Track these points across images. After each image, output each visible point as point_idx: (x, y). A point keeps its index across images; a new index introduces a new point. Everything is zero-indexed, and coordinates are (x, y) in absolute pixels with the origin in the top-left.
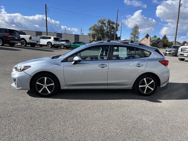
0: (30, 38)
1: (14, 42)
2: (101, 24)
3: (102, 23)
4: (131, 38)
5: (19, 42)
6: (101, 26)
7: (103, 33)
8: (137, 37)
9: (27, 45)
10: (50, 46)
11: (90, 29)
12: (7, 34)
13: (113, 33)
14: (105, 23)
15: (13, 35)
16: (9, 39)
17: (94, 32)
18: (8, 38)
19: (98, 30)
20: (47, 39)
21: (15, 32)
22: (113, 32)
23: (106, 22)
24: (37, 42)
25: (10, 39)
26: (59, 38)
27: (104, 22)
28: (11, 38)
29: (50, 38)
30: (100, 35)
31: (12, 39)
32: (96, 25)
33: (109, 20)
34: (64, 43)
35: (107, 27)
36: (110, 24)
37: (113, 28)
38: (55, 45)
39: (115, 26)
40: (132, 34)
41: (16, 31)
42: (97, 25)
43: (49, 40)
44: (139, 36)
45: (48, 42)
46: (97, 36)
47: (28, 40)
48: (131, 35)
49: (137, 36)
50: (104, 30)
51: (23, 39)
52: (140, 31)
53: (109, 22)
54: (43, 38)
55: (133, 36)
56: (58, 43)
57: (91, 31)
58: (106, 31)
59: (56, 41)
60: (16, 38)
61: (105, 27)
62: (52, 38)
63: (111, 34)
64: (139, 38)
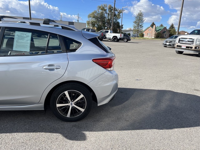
2: (101, 11)
3: (102, 9)
4: (135, 27)
6: (102, 13)
7: (104, 21)
8: (141, 26)
11: (89, 16)
14: (106, 10)
17: (94, 20)
19: (98, 17)
22: (115, 20)
23: (107, 8)
27: (105, 8)
30: (100, 23)
32: (96, 12)
33: (111, 6)
35: (109, 15)
36: (111, 11)
37: (115, 15)
39: (117, 13)
40: (135, 22)
42: (97, 12)
44: (143, 25)
46: (97, 25)
48: (134, 24)
49: (141, 24)
50: (104, 18)
52: (144, 19)
53: (110, 9)
55: (136, 25)
57: (90, 18)
58: (107, 18)
61: (105, 15)
64: (142, 27)
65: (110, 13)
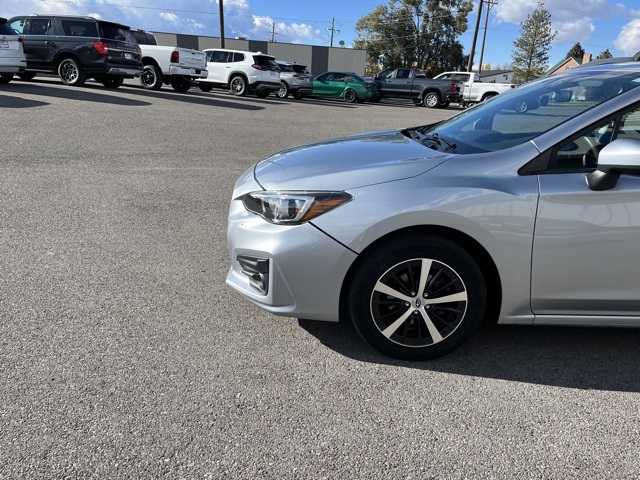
0: (175, 58)
1: (121, 70)
2: (402, 7)
4: (518, 60)
5: (138, 71)
6: (404, 13)
7: (408, 43)
8: (540, 55)
9: (164, 86)
10: (239, 87)
11: (362, 26)
12: (96, 41)
13: (445, 38)
14: (420, 2)
15: (115, 44)
16: (101, 61)
17: (376, 37)
18: (100, 56)
19: (390, 29)
20: (230, 61)
21: (121, 31)
22: (448, 36)
24: (198, 71)
25: (107, 61)
26: (273, 59)
28: (110, 58)
29: (240, 58)
30: (398, 50)
31: (111, 62)
32: (383, 11)
34: (289, 79)
35: (427, 17)
36: (437, 5)
37: (448, 21)
38: (258, 83)
39: (455, 12)
40: (522, 43)
41: (126, 28)
42: (390, 11)
43: (236, 66)
44: (549, 54)
45: (234, 75)
46: (386, 55)
47: (166, 66)
48: (516, 49)
49: (540, 50)
50: (412, 29)
51: (150, 61)
52: (553, 33)
54: (216, 57)
55: (524, 53)
56: (268, 76)
57: (364, 32)
58: (420, 31)
59: (263, 69)
60: (128, 57)
61: (415, 19)
62: (249, 56)
63: (439, 43)
64: (546, 58)
65: (430, 14)
